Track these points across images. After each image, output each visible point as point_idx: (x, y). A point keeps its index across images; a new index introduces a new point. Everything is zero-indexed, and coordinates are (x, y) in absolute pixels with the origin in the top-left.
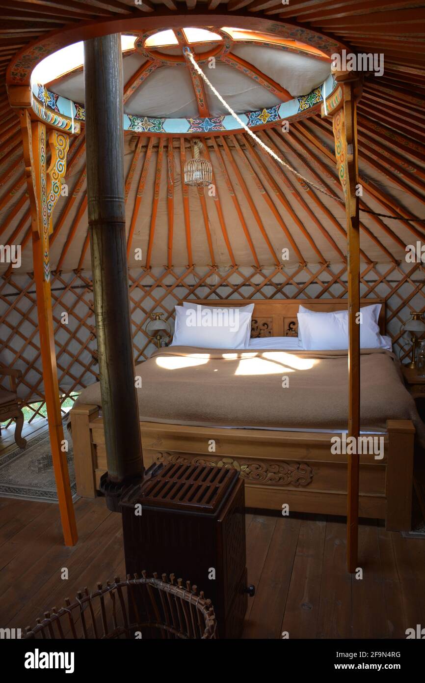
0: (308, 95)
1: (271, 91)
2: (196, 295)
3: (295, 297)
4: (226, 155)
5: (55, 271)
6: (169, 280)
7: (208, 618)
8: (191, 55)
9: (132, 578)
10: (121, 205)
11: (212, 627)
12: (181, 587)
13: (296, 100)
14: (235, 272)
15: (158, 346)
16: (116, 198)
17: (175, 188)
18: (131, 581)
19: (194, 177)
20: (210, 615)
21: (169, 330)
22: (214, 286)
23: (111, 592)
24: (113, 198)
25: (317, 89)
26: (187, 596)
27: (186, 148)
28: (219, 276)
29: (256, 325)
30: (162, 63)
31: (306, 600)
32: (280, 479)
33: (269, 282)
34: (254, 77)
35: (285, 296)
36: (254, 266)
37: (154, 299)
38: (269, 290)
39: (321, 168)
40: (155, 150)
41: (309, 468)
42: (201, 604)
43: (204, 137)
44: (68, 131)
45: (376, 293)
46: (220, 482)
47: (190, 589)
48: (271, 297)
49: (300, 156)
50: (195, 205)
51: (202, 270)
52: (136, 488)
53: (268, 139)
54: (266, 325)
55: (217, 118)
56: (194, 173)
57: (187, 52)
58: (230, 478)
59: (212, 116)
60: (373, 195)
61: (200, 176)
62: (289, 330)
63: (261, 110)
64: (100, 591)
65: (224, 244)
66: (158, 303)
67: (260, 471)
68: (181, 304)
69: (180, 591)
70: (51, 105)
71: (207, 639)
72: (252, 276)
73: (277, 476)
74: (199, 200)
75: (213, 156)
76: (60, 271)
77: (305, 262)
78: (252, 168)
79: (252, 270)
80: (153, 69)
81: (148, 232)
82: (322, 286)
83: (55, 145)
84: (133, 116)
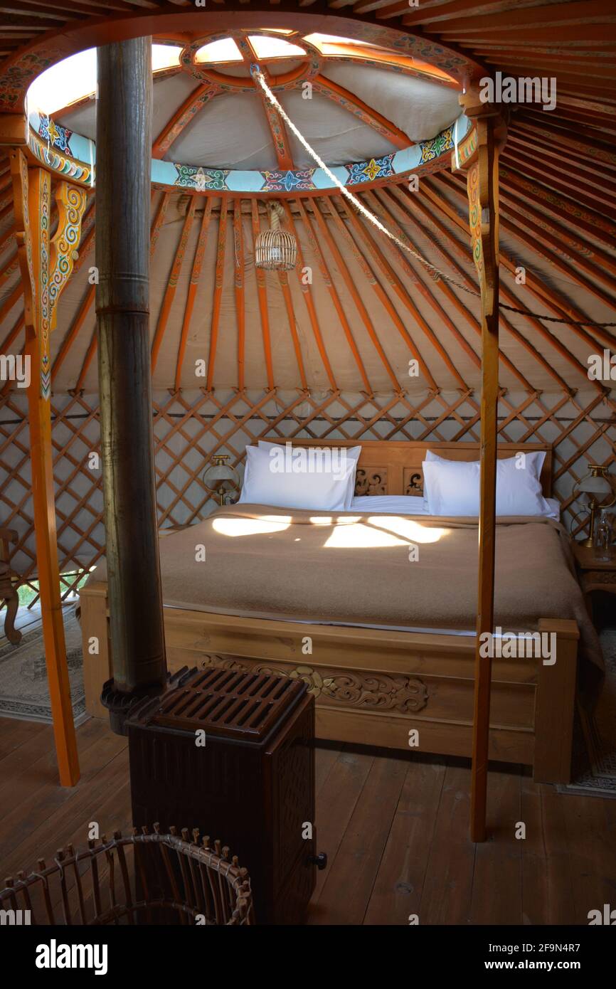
0: (434, 139)
1: (381, 133)
2: (278, 432)
3: (422, 439)
4: (319, 226)
5: (74, 391)
6: (240, 408)
7: (239, 896)
8: (262, 76)
9: (139, 832)
10: (142, 288)
11: (244, 909)
12: (207, 849)
13: (418, 147)
14: (336, 399)
15: (221, 503)
16: (135, 276)
17: (245, 273)
18: (136, 838)
19: (270, 257)
20: (243, 891)
21: (237, 482)
22: (304, 418)
23: (107, 853)
24: (131, 276)
25: (446, 130)
26: (214, 862)
27: (260, 214)
28: (313, 404)
29: (364, 478)
30: (222, 87)
31: (404, 878)
32: (380, 700)
33: (384, 414)
34: (355, 112)
35: (408, 437)
36: (364, 392)
37: (217, 435)
38: (384, 428)
39: (456, 248)
40: (216, 216)
41: (423, 686)
42: (233, 875)
43: (285, 199)
44: (85, 184)
45: (539, 437)
46: (277, 697)
47: (219, 852)
48: (387, 438)
49: (425, 230)
50: (275, 299)
51: (288, 396)
52: (152, 701)
53: (378, 203)
54: (377, 478)
55: (305, 171)
56: (270, 250)
57: (255, 72)
58: (292, 692)
59: (297, 168)
60: (533, 290)
61: (278, 254)
62: (411, 486)
63: (368, 160)
64: (91, 850)
65: (320, 358)
66: (223, 441)
67: (351, 688)
68: (255, 444)
69: (206, 855)
70: (60, 145)
71: (235, 926)
72: (360, 406)
73: (375, 697)
74: (281, 293)
75: (299, 227)
76: (82, 391)
77: (438, 388)
78: (357, 246)
79: (360, 398)
80: (209, 96)
81: (208, 336)
82: (461, 423)
83: (64, 202)
84: (182, 165)
